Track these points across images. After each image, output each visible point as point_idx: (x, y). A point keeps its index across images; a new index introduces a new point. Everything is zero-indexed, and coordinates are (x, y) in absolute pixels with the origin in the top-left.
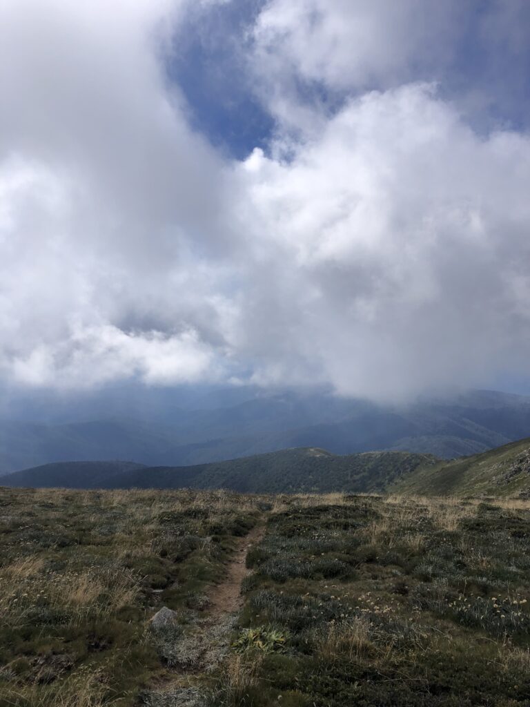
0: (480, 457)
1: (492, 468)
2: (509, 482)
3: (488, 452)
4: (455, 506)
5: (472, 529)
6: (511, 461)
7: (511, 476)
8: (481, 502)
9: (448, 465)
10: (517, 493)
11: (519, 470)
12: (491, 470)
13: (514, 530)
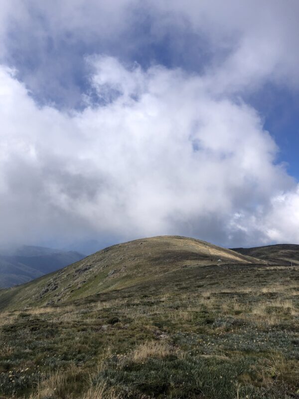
0: (26, 285)
1: (33, 291)
2: (41, 298)
3: (31, 282)
4: (4, 317)
5: (8, 331)
6: (43, 286)
7: (43, 294)
8: (21, 312)
9: (7, 292)
10: (45, 304)
11: (48, 290)
12: (32, 292)
13: (32, 327)
